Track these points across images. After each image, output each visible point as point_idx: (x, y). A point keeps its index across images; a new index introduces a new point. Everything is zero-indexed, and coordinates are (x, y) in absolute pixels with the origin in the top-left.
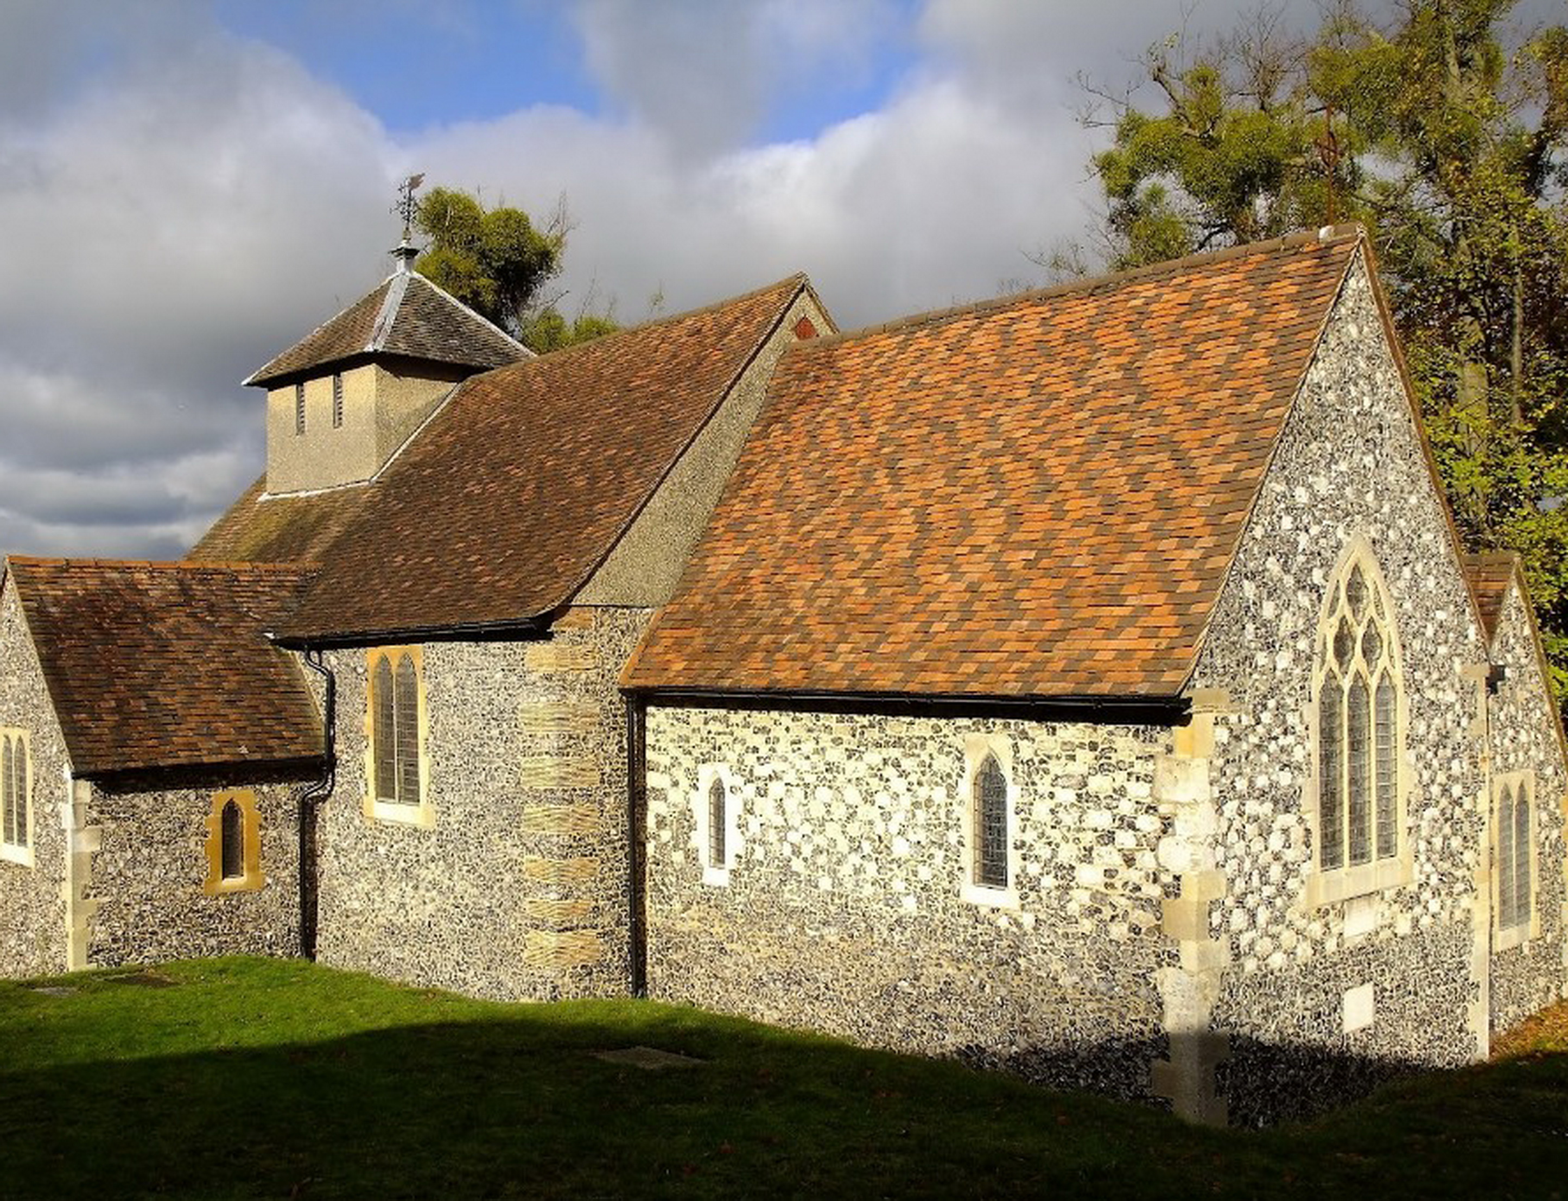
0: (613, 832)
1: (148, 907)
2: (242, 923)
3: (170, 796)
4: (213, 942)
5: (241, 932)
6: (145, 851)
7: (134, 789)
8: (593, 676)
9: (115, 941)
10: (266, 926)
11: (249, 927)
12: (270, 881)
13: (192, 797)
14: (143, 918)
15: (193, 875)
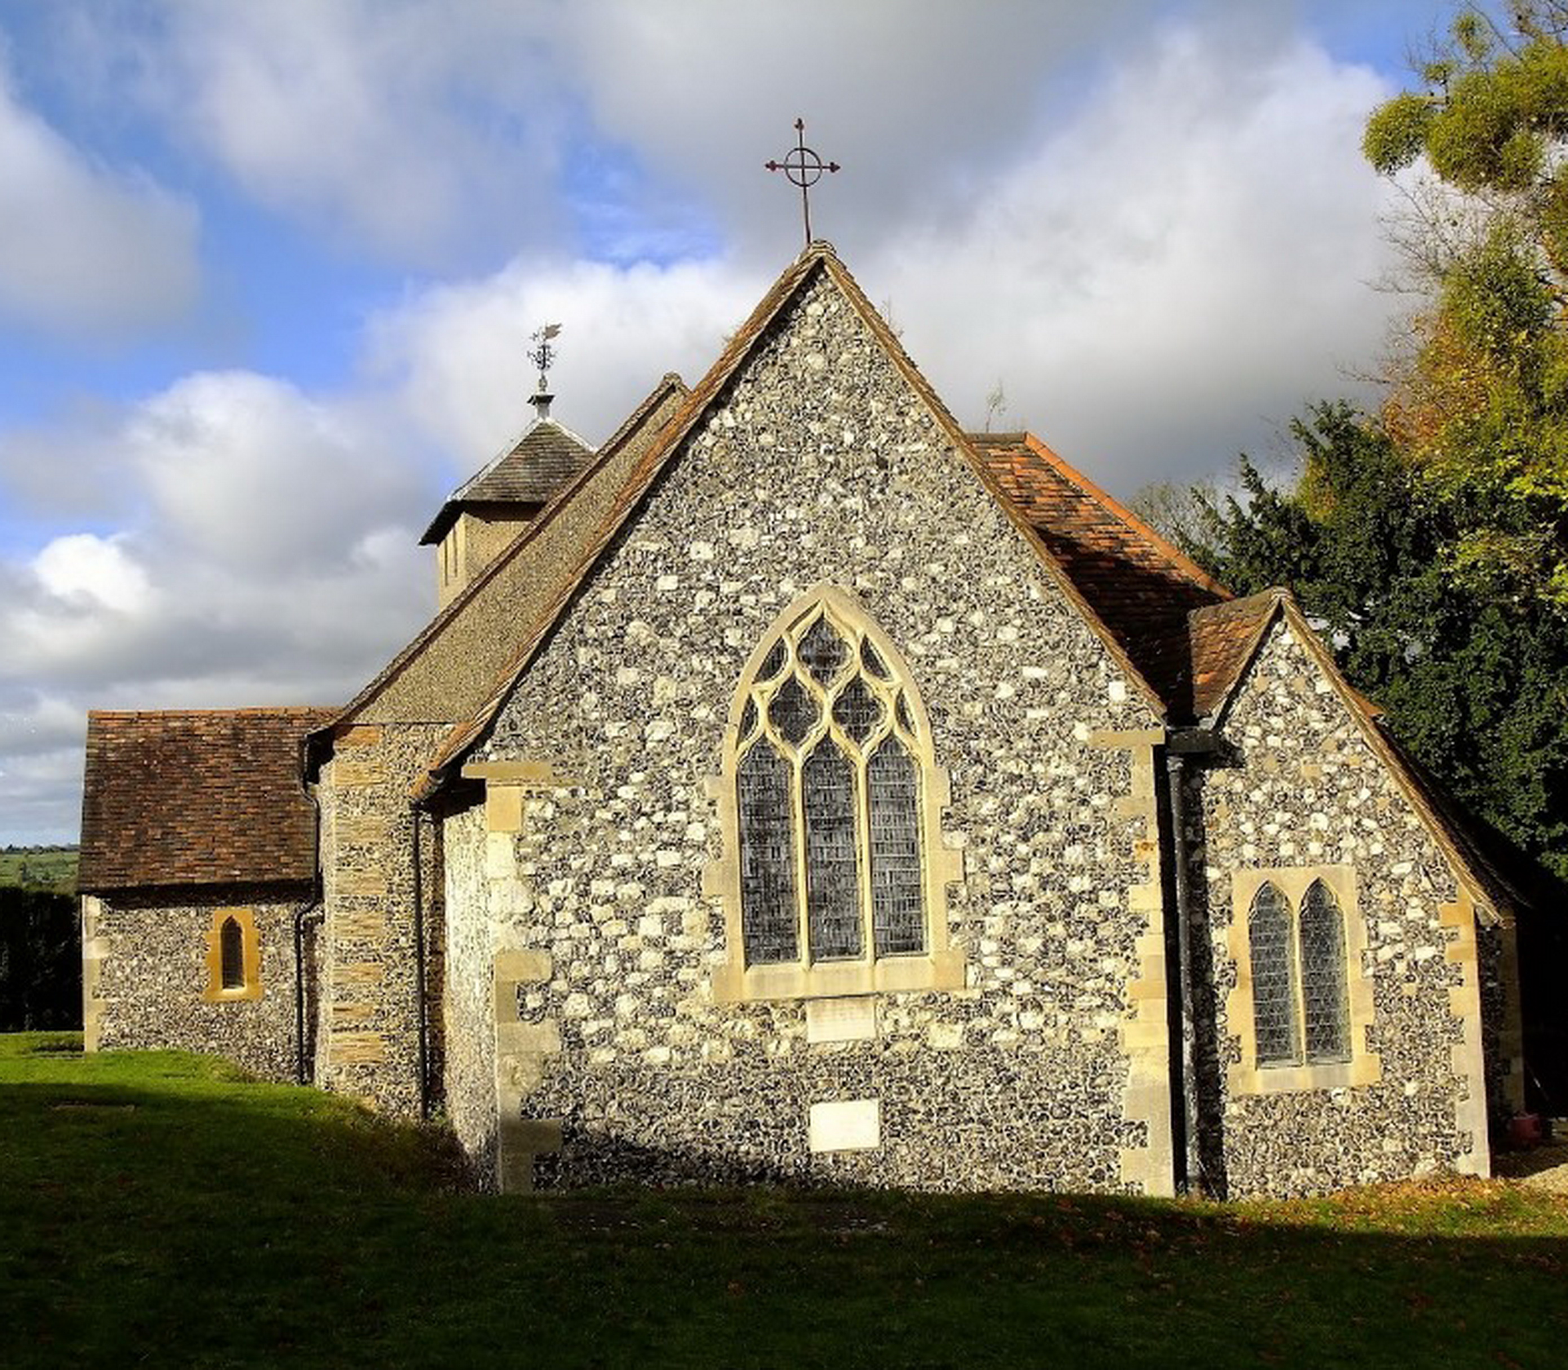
0: (403, 939)
1: (153, 1009)
2: (242, 1029)
3: (172, 912)
4: (213, 1044)
5: (242, 1038)
6: (150, 960)
7: (139, 906)
8: (380, 790)
9: (123, 1036)
10: (267, 1034)
11: (249, 1034)
12: (269, 992)
13: (193, 914)
14: (148, 1019)
15: (195, 983)
